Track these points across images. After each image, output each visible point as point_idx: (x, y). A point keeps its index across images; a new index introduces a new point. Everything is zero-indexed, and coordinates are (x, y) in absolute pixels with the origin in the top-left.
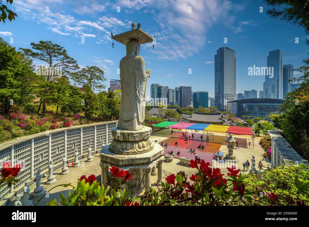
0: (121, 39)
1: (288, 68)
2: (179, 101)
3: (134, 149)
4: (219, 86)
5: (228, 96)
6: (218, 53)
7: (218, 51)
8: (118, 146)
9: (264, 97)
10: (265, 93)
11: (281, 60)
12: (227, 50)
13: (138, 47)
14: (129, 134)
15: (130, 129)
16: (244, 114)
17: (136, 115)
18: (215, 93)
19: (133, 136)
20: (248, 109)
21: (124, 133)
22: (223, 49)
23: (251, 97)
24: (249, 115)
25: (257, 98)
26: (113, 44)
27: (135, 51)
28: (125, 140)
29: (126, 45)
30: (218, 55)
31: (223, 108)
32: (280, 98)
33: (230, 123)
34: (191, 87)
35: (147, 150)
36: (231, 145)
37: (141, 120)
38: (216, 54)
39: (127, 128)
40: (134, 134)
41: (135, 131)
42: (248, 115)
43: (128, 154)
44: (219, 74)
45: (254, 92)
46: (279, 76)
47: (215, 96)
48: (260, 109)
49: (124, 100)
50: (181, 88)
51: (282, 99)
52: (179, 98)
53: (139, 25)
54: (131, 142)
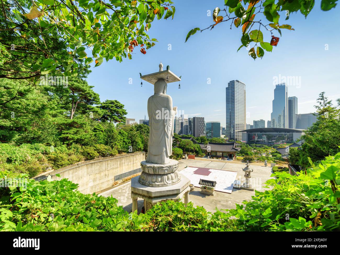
0: (149, 79)
1: (293, 100)
2: (192, 131)
3: (164, 181)
4: (230, 117)
5: (238, 126)
6: (229, 85)
7: (229, 84)
8: (148, 179)
9: (272, 127)
10: (272, 123)
11: (287, 93)
12: (237, 83)
13: (166, 86)
14: (159, 168)
15: (159, 163)
16: (253, 142)
17: (165, 149)
18: (227, 123)
19: (163, 170)
20: (257, 138)
21: (154, 167)
22: (234, 82)
23: (260, 127)
24: (259, 144)
25: (265, 127)
26: (142, 84)
27: (163, 90)
28: (155, 173)
29: (155, 85)
30: (229, 88)
31: (234, 137)
32: (286, 128)
33: (233, 148)
34: (204, 118)
35: (175, 182)
36: (248, 174)
37: (170, 154)
38: (227, 86)
39: (156, 162)
40: (164, 168)
41: (164, 165)
42: (257, 144)
43: (158, 186)
44: (230, 106)
45: (262, 121)
46: (285, 107)
47: (227, 126)
48: (269, 138)
49: (153, 135)
50: (194, 118)
51: (288, 128)
52: (192, 128)
53: (168, 68)
54: (160, 175)
